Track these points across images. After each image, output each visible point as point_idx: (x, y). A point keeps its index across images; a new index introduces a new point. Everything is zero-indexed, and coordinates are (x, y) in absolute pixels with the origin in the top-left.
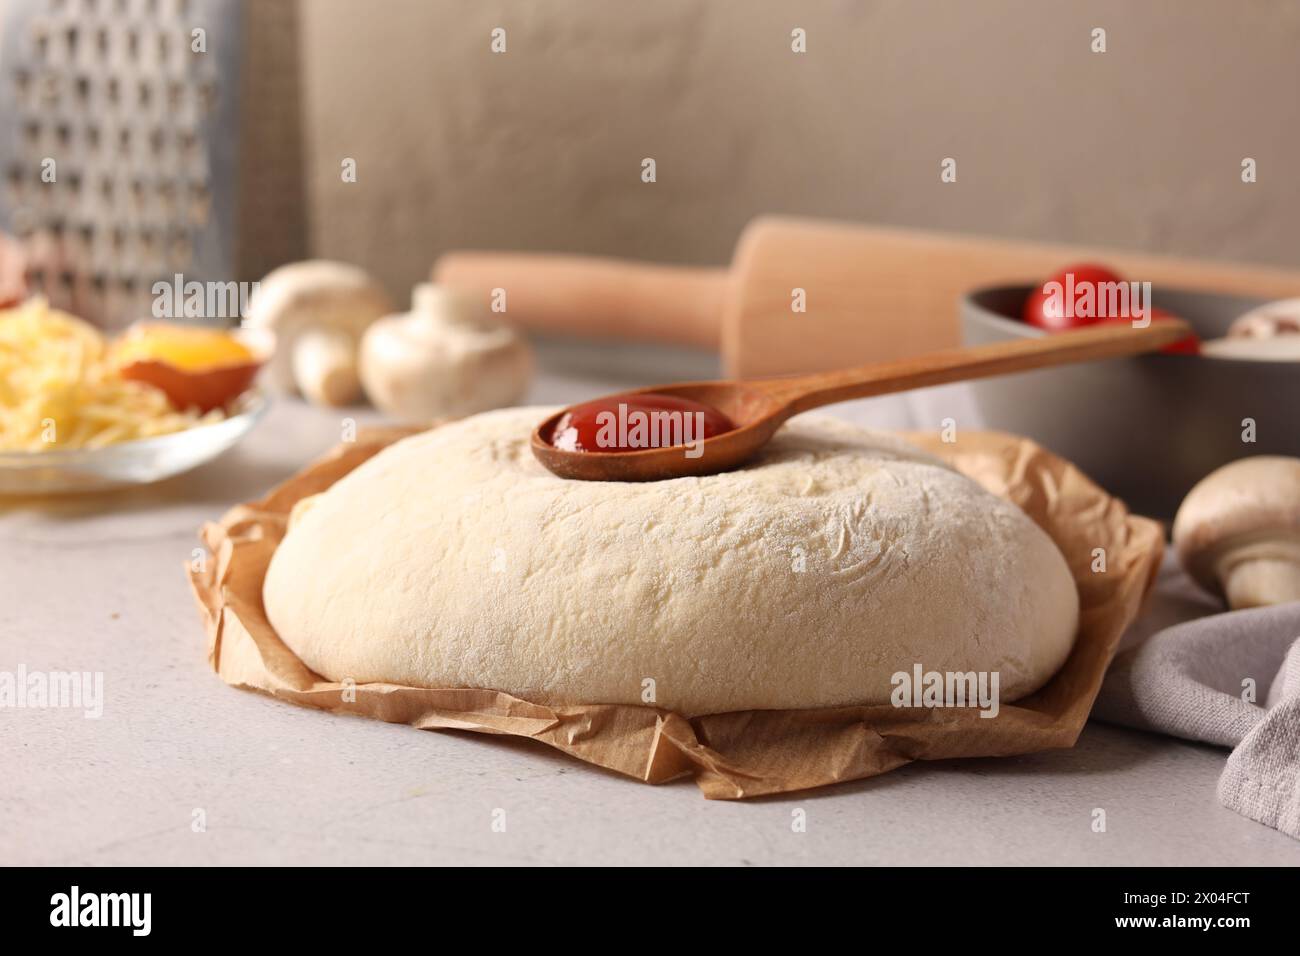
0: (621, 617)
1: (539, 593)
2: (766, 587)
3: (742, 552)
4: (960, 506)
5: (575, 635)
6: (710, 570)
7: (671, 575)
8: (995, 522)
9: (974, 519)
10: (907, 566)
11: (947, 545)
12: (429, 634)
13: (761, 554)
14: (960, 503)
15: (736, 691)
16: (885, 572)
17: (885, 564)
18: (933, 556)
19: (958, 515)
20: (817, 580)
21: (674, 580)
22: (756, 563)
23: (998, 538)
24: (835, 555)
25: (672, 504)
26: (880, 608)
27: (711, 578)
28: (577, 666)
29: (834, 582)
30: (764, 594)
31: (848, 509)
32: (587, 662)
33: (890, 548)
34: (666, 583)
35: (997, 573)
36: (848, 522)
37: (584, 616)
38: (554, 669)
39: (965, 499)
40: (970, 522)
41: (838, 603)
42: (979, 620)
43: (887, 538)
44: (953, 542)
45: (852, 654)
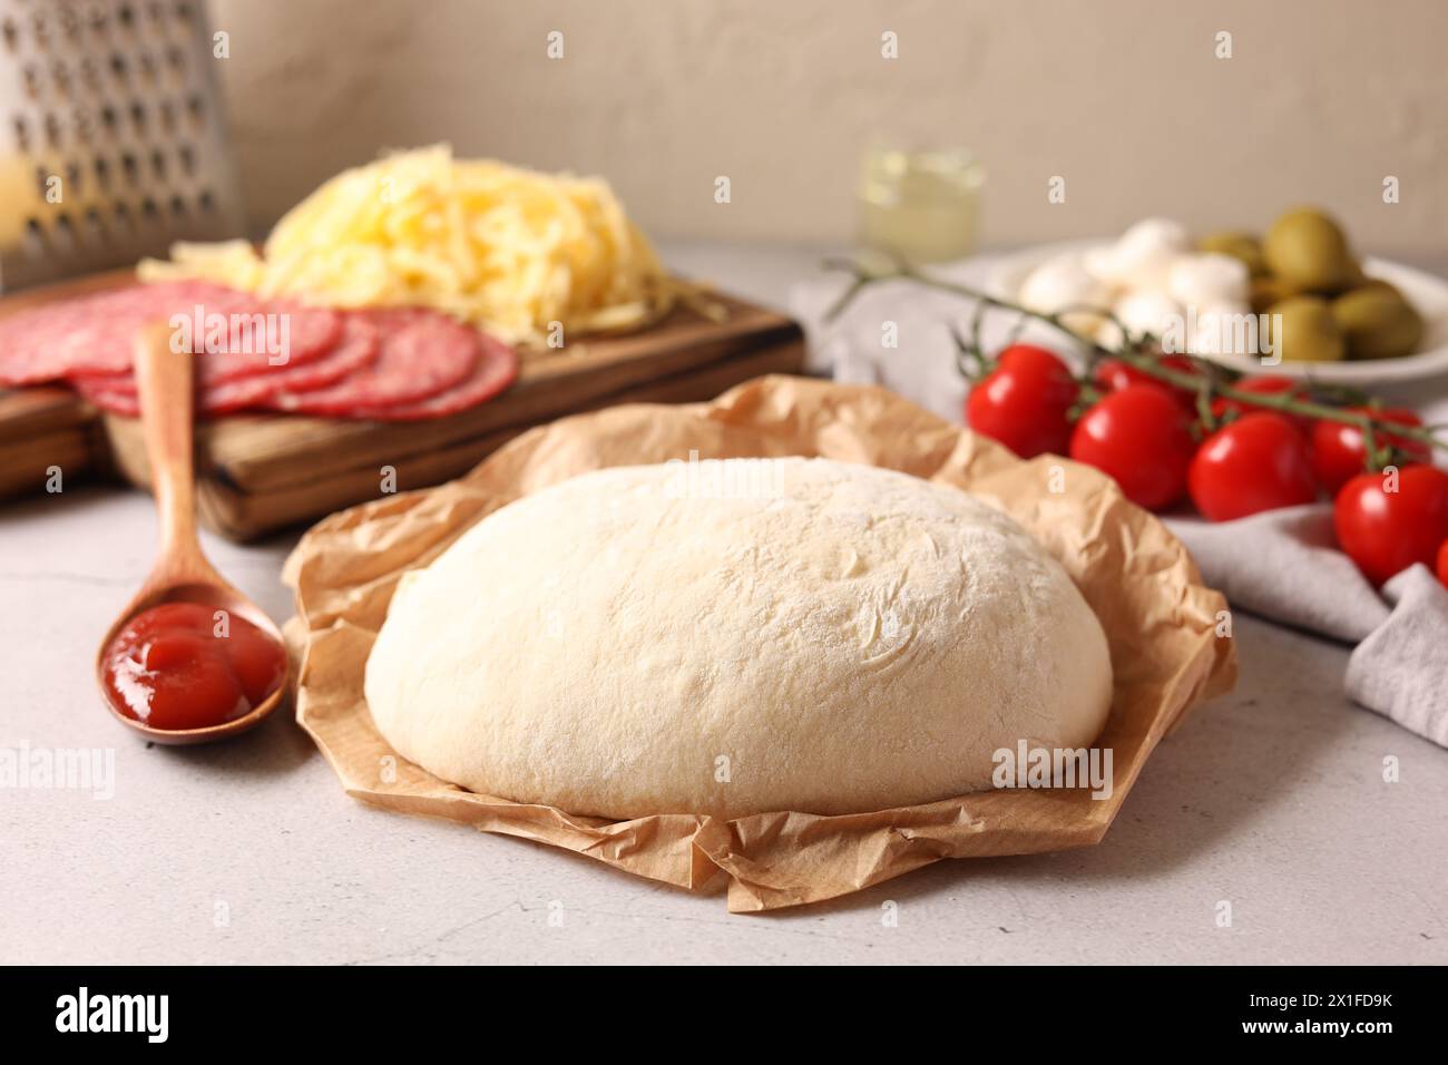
0: (668, 708)
1: (601, 684)
2: (799, 678)
3: (780, 643)
4: (996, 578)
5: (629, 725)
6: (750, 662)
7: (716, 667)
8: (1030, 594)
9: (1009, 593)
10: (933, 651)
11: (977, 625)
12: (504, 722)
13: (796, 644)
14: (998, 574)
15: (772, 779)
16: (913, 658)
17: (912, 651)
18: (961, 638)
19: (993, 590)
20: (847, 669)
21: (718, 671)
22: (791, 654)
23: (1031, 614)
24: (865, 643)
25: (725, 591)
26: (907, 695)
27: (751, 671)
28: (630, 754)
29: (864, 671)
30: (797, 684)
31: (882, 593)
32: (639, 751)
33: (919, 633)
34: (710, 674)
35: (1025, 652)
36: (880, 607)
37: (636, 707)
38: (611, 758)
39: (1003, 569)
40: (1005, 596)
41: (866, 692)
42: (1005, 702)
43: (917, 621)
44: (983, 622)
45: (880, 741)
